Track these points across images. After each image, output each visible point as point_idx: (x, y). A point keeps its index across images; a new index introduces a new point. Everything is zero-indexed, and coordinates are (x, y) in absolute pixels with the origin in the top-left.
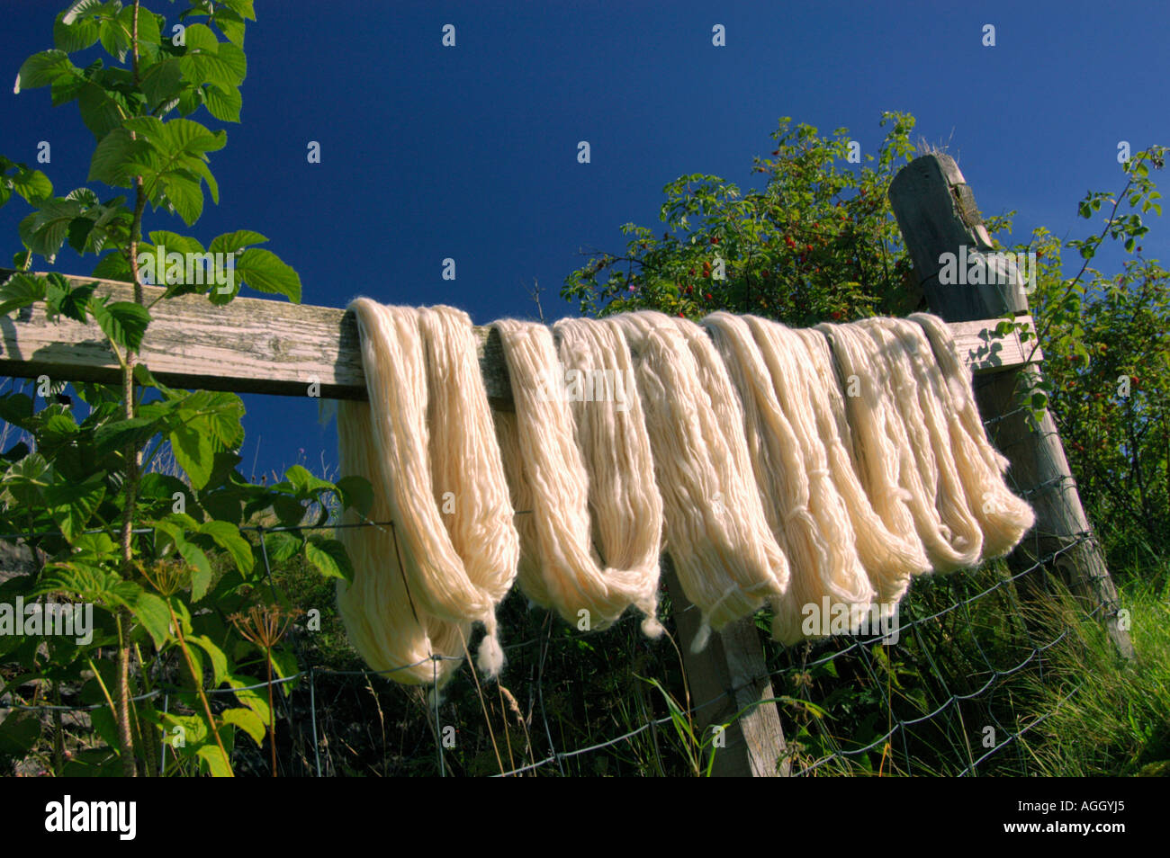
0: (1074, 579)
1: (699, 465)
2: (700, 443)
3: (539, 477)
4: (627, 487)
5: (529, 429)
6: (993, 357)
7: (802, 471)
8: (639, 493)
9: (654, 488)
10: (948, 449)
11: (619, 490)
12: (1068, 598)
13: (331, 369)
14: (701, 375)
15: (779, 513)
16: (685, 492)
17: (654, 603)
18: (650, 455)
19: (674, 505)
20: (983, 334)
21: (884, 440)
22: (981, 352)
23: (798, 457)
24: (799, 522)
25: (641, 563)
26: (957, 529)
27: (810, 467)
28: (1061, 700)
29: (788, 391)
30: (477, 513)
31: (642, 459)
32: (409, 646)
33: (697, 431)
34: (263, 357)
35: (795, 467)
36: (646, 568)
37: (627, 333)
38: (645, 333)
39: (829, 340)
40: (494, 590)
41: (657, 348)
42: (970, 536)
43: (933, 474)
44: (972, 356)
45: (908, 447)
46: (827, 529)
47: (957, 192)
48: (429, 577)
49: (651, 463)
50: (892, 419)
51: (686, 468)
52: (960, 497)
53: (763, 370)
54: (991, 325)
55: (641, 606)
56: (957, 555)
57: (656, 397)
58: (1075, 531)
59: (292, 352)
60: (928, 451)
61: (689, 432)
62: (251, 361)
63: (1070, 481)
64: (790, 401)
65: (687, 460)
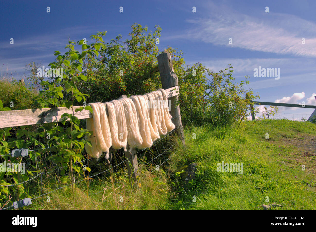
0: (178, 133)
1: (132, 125)
2: (133, 122)
3: (113, 129)
4: (123, 129)
5: (112, 122)
6: (171, 95)
7: (144, 124)
8: (125, 130)
9: (126, 129)
10: (164, 115)
11: (122, 130)
12: (177, 136)
13: (89, 116)
14: (132, 109)
15: (141, 130)
16: (130, 129)
17: (126, 147)
18: (126, 124)
19: (129, 131)
20: (170, 91)
21: (155, 115)
22: (170, 94)
23: (144, 122)
24: (143, 131)
25: (125, 141)
26: (164, 129)
27: (146, 123)
28: (174, 154)
29: (143, 110)
30: (107, 137)
31: (125, 125)
32: (97, 154)
33: (132, 120)
34: (82, 115)
35: (144, 123)
36: (125, 142)
37: (123, 103)
38: (126, 103)
39: (148, 97)
40: (109, 147)
41: (127, 106)
42: (165, 130)
43: (161, 120)
44: (168, 96)
45: (158, 116)
46: (147, 133)
47: (169, 60)
48: (102, 146)
49: (126, 126)
50: (156, 111)
51: (130, 126)
52: (165, 124)
53: (140, 107)
54: (172, 89)
55: (124, 147)
56: (163, 133)
57: (127, 114)
58: (180, 125)
59: (85, 114)
60: (161, 116)
61: (131, 120)
62: (81, 116)
63: (180, 116)
64: (143, 112)
65: (131, 124)
